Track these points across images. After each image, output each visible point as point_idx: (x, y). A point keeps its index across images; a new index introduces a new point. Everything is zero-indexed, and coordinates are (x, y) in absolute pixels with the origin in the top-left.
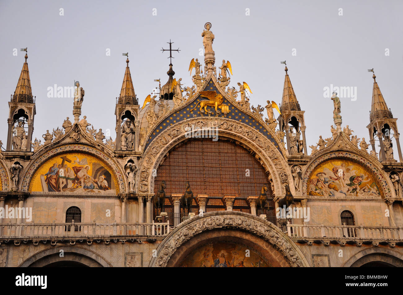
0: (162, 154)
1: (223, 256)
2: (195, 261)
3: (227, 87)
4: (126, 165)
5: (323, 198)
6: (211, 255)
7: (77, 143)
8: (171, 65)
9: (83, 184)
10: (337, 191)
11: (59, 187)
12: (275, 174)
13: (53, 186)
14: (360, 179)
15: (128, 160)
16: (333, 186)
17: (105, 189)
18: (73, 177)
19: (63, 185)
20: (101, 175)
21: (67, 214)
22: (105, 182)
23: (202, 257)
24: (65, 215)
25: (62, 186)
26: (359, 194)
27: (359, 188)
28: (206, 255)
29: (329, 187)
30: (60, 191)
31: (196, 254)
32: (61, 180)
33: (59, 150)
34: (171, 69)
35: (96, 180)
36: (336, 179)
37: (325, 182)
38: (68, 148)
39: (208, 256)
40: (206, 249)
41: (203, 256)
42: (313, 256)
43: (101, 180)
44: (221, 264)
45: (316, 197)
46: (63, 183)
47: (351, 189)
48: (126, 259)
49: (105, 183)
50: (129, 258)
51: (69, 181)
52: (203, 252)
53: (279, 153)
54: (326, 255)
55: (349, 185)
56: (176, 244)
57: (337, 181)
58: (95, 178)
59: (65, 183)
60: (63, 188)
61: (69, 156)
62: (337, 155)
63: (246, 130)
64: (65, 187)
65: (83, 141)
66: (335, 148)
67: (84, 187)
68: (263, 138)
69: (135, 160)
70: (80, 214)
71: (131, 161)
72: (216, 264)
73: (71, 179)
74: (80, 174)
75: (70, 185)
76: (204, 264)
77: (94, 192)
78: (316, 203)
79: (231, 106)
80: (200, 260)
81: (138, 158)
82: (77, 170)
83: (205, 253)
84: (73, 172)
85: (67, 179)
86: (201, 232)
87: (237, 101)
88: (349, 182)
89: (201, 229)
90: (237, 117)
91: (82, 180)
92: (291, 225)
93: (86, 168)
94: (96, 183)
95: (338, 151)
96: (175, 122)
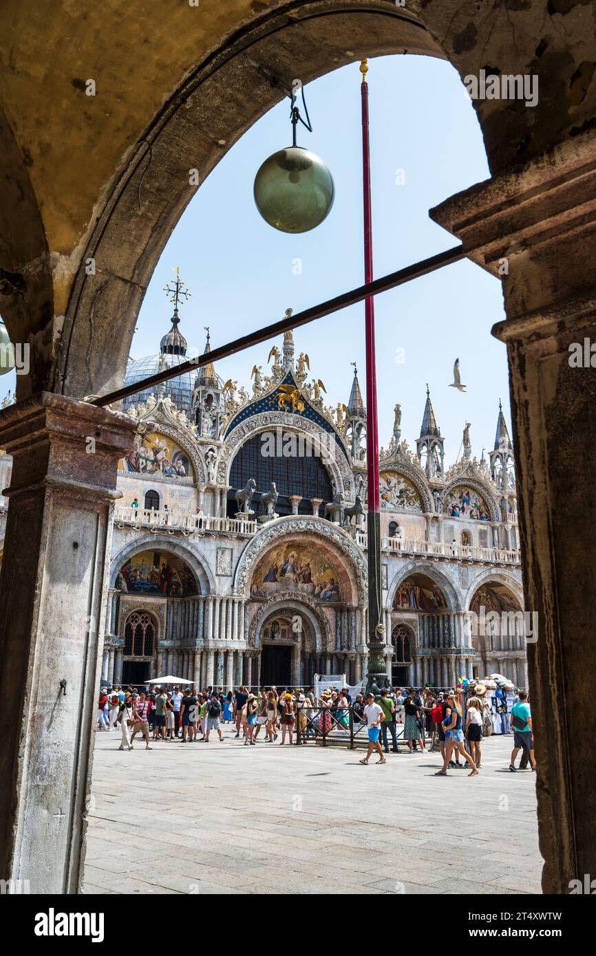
0: (240, 446)
1: (293, 556)
3: (303, 383)
4: (207, 453)
6: (283, 555)
9: (161, 467)
10: (388, 502)
11: (139, 468)
12: (339, 480)
13: (132, 465)
14: (408, 492)
15: (209, 448)
16: (386, 497)
17: (183, 475)
18: (152, 458)
19: (143, 466)
20: (178, 460)
21: (146, 497)
22: (183, 467)
24: (144, 497)
25: (141, 467)
26: (405, 507)
27: (406, 501)
30: (139, 472)
32: (141, 460)
35: (175, 464)
36: (389, 491)
39: (280, 555)
40: (280, 549)
41: (276, 555)
43: (179, 465)
44: (290, 564)
46: (142, 463)
47: (400, 501)
48: (217, 553)
49: (183, 469)
50: (220, 553)
51: (148, 462)
53: (345, 459)
54: (385, 565)
55: (399, 497)
57: (389, 492)
58: (173, 461)
59: (145, 464)
60: (142, 469)
62: (393, 467)
64: (145, 468)
65: (166, 421)
66: (392, 461)
67: (163, 470)
69: (215, 448)
70: (158, 499)
71: (211, 450)
72: (286, 563)
73: (150, 461)
74: (159, 456)
75: (150, 467)
76: (275, 563)
77: (172, 477)
79: (306, 404)
81: (218, 447)
82: (156, 451)
84: (152, 453)
85: (147, 460)
87: (311, 399)
88: (399, 494)
90: (311, 416)
91: (161, 463)
93: (165, 450)
94: (175, 468)
95: (394, 464)
96: (253, 413)
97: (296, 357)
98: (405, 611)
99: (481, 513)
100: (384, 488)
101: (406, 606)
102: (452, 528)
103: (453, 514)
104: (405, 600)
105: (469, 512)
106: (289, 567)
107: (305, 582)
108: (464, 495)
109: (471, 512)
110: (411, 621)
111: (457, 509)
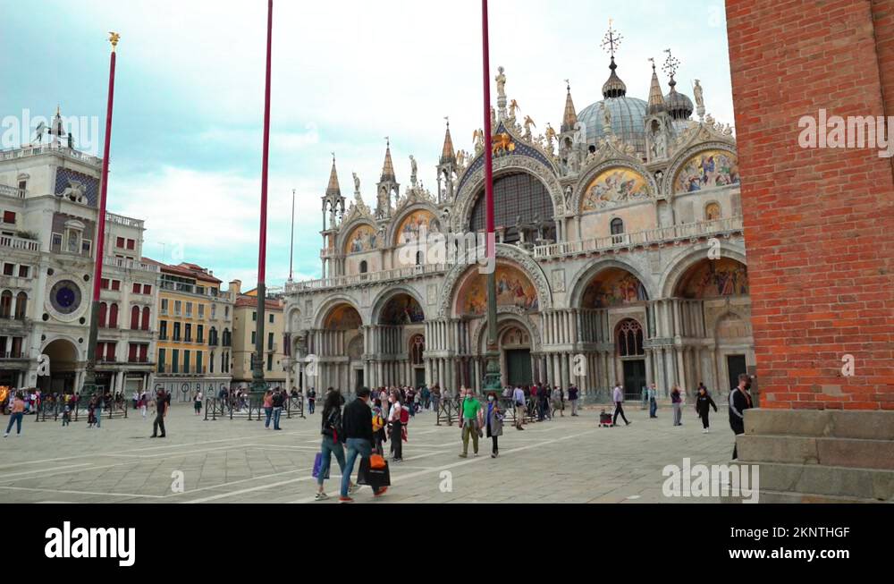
0: (469, 199)
1: (504, 277)
4: (444, 214)
5: (595, 210)
7: (414, 204)
8: (613, 57)
10: (608, 201)
14: (631, 183)
15: (444, 210)
16: (605, 197)
18: (418, 229)
26: (628, 200)
27: (629, 193)
29: (602, 198)
33: (406, 212)
34: (613, 62)
36: (609, 189)
37: (598, 194)
38: (411, 209)
42: (552, 271)
43: (434, 228)
45: (589, 211)
47: (622, 196)
48: (427, 289)
50: (429, 288)
53: (555, 177)
54: (562, 269)
55: (620, 192)
56: (456, 275)
57: (609, 191)
61: (414, 215)
62: (606, 165)
63: (528, 161)
65: (419, 201)
66: (603, 159)
68: (542, 166)
69: (448, 208)
71: (446, 211)
74: (422, 226)
78: (589, 217)
79: (517, 142)
81: (452, 207)
82: (420, 223)
84: (418, 225)
87: (521, 136)
88: (620, 189)
90: (521, 152)
92: (538, 247)
93: (425, 220)
94: (431, 231)
95: (606, 161)
96: (475, 169)
97: (509, 103)
98: (632, 305)
99: (732, 176)
100: (604, 189)
101: (633, 300)
102: (690, 205)
103: (691, 188)
104: (632, 294)
105: (714, 180)
107: (519, 296)
108: (706, 162)
109: (717, 180)
110: (637, 313)
111: (697, 181)
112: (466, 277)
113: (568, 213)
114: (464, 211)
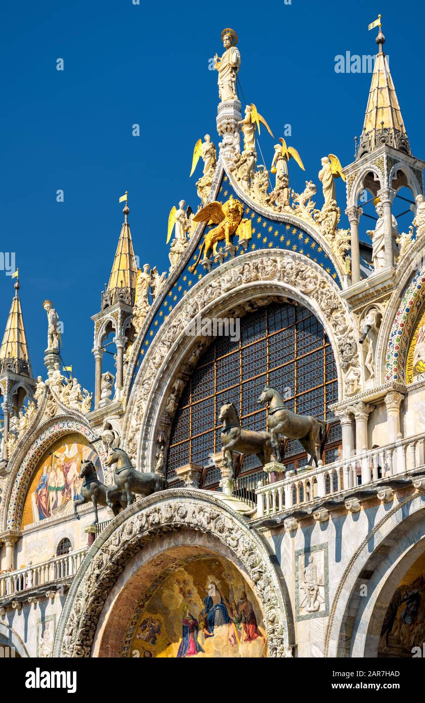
2: (171, 608)
6: (195, 591)
7: (54, 421)
9: (73, 494)
11: (49, 509)
13: (43, 508)
15: (104, 425)
18: (63, 484)
19: (53, 503)
23: (180, 599)
25: (52, 505)
28: (186, 592)
30: (50, 515)
31: (164, 595)
32: (51, 495)
39: (189, 592)
40: (178, 582)
41: (181, 596)
42: (297, 555)
44: (216, 607)
46: (53, 499)
48: (38, 630)
51: (59, 493)
52: (176, 588)
54: (321, 547)
56: (89, 587)
59: (55, 499)
60: (53, 509)
63: (280, 261)
65: (60, 412)
67: (74, 498)
71: (108, 428)
72: (208, 607)
73: (61, 489)
74: (70, 476)
75: (60, 499)
76: (188, 611)
79: (256, 217)
80: (179, 605)
81: (119, 415)
82: (66, 470)
83: (181, 590)
84: (62, 474)
85: (57, 490)
86: (121, 552)
89: (119, 547)
90: (265, 241)
91: (72, 487)
92: (268, 488)
93: (76, 460)
96: (170, 308)
106: (218, 613)
112: (119, 590)
113: (369, 388)
114: (148, 424)
